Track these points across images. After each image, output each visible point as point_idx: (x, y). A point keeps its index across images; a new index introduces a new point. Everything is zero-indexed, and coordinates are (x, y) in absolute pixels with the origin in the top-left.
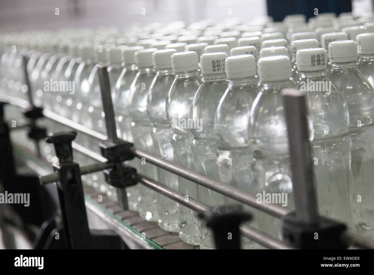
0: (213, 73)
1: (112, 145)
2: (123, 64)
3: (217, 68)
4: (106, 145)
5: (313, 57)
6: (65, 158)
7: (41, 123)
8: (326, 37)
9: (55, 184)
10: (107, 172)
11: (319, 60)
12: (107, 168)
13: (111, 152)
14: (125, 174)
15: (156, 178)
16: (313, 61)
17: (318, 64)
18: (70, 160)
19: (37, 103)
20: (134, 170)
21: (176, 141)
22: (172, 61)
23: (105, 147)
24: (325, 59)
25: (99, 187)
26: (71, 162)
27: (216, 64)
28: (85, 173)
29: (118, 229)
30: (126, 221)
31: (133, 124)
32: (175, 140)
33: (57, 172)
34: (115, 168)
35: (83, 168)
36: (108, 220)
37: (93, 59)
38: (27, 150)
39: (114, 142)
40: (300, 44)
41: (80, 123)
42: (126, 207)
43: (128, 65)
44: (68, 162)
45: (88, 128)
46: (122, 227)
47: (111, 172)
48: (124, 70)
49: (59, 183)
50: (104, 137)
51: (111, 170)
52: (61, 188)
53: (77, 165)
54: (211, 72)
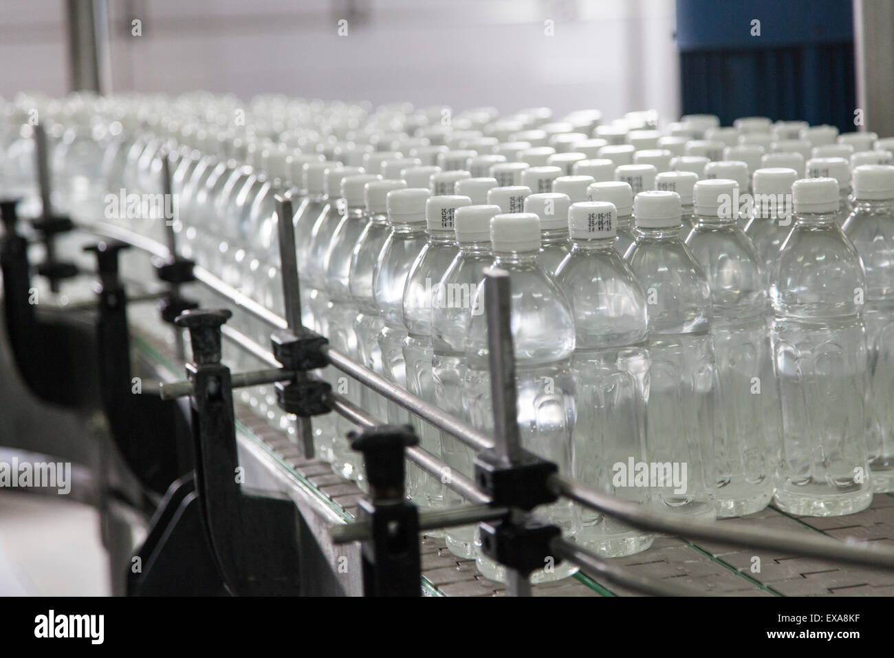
0: (442, 229)
1: (291, 338)
2: (326, 197)
3: (449, 221)
4: (281, 338)
5: (591, 216)
6: (207, 355)
7: (188, 292)
8: (662, 178)
9: (187, 398)
10: (280, 386)
11: (601, 223)
12: (280, 380)
13: (287, 352)
14: (310, 392)
15: (358, 403)
16: (591, 223)
17: (599, 228)
18: (214, 359)
19: (186, 252)
20: (326, 387)
21: (387, 338)
22: (388, 202)
23: (278, 341)
24: (612, 222)
25: (277, 420)
26: (218, 363)
27: (448, 215)
28: (241, 384)
29: (292, 490)
30: (310, 480)
31: (330, 305)
32: (385, 336)
33: (191, 379)
34: (294, 381)
35: (237, 375)
36: (280, 475)
37: (283, 179)
38: (162, 344)
39: (296, 334)
40: (597, 190)
41: (253, 298)
42: (309, 452)
43: (333, 198)
44: (211, 362)
45: (266, 307)
46: (300, 487)
47: (286, 388)
48: (327, 208)
49: (193, 399)
50: (283, 324)
51: (287, 383)
52: (196, 408)
53: (227, 370)
54: (440, 227)
